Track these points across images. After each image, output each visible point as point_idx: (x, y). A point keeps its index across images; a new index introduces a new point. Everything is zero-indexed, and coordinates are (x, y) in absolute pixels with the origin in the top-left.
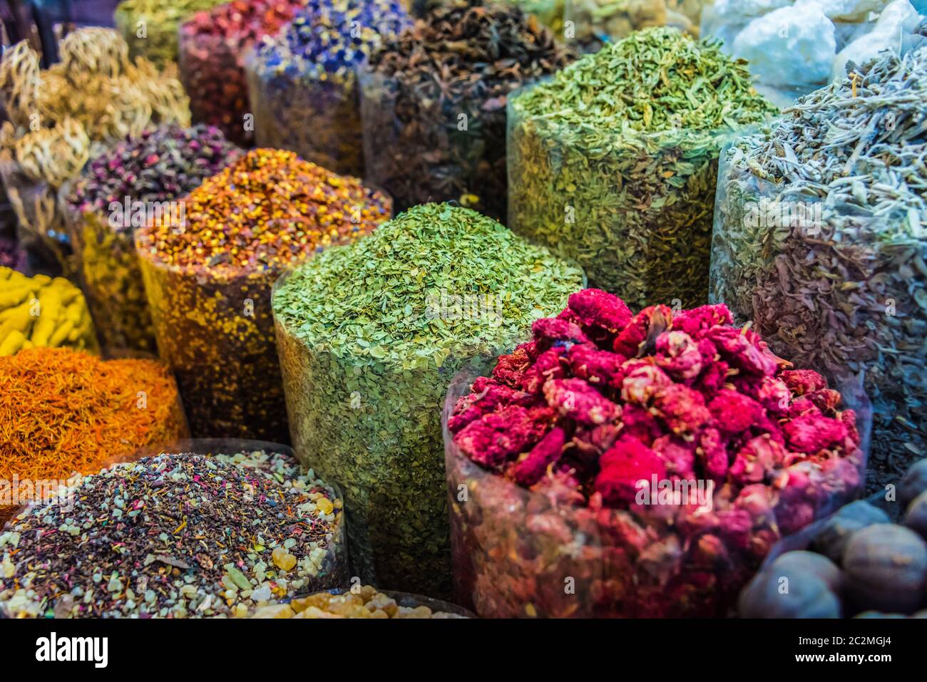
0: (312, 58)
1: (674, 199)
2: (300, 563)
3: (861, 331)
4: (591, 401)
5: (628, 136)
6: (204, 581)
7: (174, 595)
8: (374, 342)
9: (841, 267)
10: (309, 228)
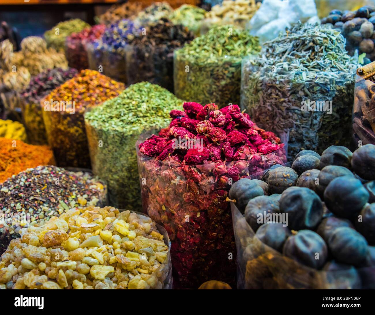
0: (110, 44)
1: (228, 81)
2: (88, 202)
3: (287, 116)
4: (185, 132)
5: (213, 59)
6: (51, 206)
7: (40, 210)
8: (118, 126)
9: (279, 93)
10: (103, 96)
